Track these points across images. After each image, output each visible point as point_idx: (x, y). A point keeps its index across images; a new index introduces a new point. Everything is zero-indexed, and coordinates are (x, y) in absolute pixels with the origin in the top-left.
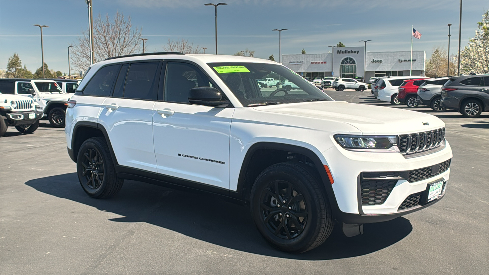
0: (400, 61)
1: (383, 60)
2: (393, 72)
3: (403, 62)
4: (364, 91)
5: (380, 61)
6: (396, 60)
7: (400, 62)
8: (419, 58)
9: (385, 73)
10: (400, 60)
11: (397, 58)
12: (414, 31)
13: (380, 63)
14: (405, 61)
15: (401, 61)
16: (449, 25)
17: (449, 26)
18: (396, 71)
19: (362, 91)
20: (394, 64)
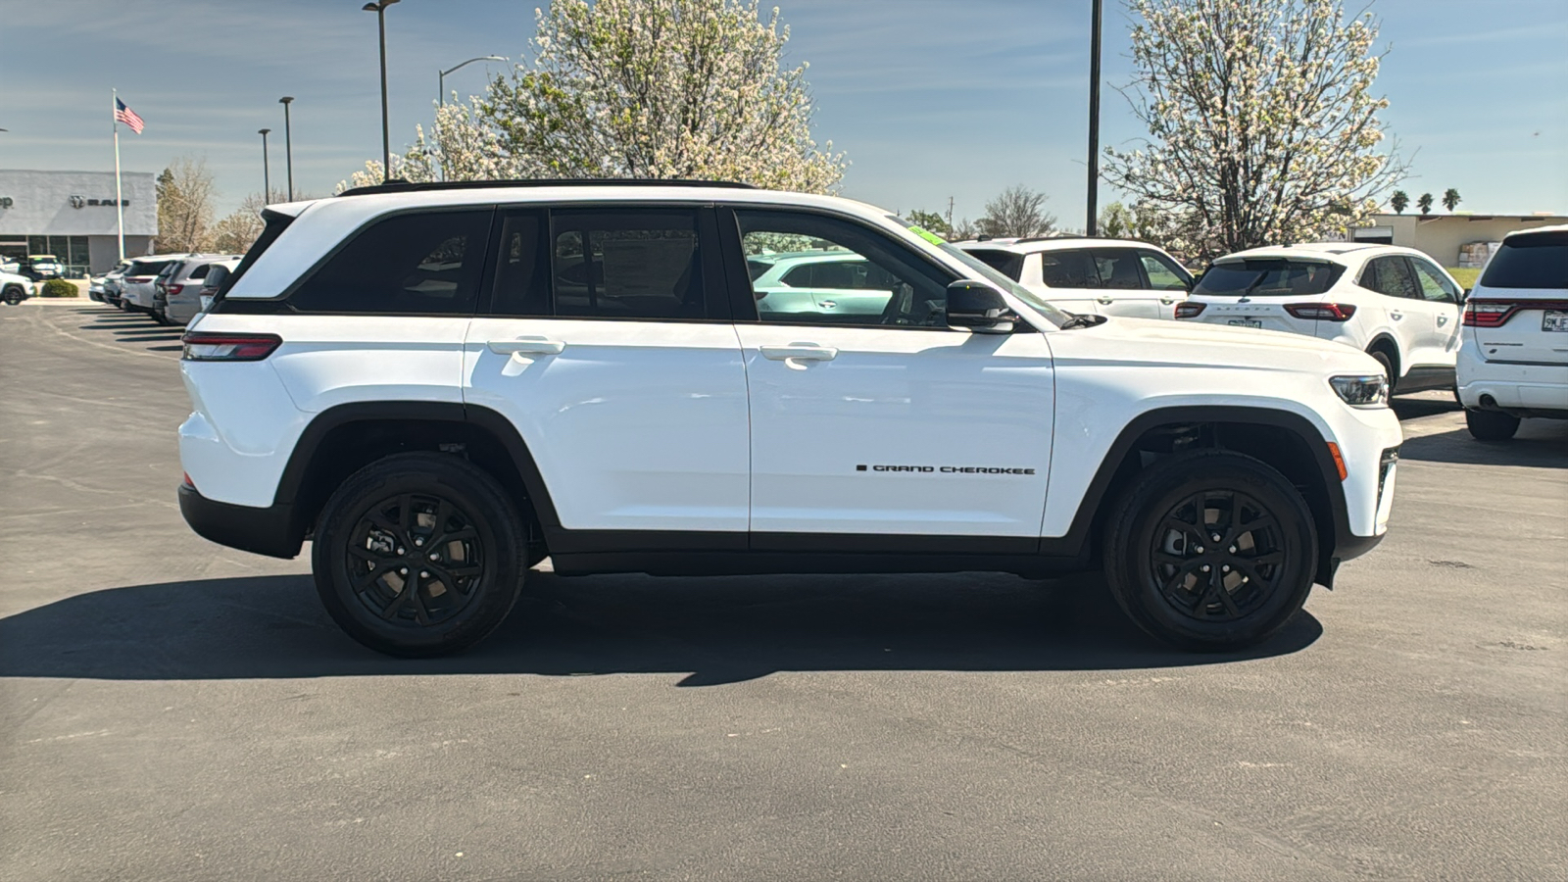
0: (74, 202)
1: (12, 197)
2: (52, 238)
3: (87, 208)
4: (23, 303)
5: (5, 199)
6: (62, 200)
7: (75, 206)
8: (138, 195)
9: (26, 244)
10: (76, 199)
11: (65, 191)
12: (122, 107)
13: (5, 207)
14: (93, 203)
15: (78, 204)
16: (286, 101)
17: (283, 105)
18: (65, 237)
19: (17, 303)
20: (54, 214)
